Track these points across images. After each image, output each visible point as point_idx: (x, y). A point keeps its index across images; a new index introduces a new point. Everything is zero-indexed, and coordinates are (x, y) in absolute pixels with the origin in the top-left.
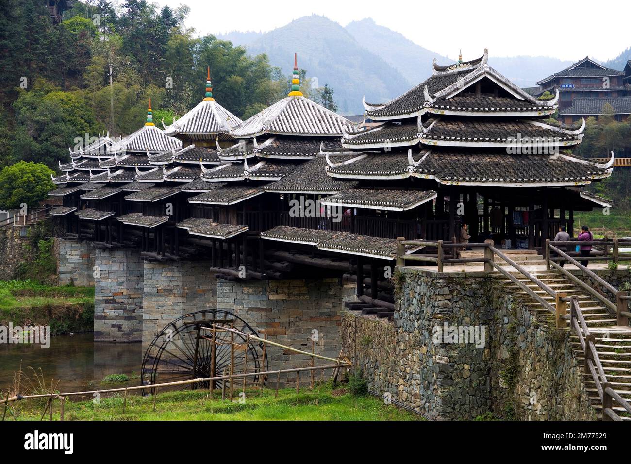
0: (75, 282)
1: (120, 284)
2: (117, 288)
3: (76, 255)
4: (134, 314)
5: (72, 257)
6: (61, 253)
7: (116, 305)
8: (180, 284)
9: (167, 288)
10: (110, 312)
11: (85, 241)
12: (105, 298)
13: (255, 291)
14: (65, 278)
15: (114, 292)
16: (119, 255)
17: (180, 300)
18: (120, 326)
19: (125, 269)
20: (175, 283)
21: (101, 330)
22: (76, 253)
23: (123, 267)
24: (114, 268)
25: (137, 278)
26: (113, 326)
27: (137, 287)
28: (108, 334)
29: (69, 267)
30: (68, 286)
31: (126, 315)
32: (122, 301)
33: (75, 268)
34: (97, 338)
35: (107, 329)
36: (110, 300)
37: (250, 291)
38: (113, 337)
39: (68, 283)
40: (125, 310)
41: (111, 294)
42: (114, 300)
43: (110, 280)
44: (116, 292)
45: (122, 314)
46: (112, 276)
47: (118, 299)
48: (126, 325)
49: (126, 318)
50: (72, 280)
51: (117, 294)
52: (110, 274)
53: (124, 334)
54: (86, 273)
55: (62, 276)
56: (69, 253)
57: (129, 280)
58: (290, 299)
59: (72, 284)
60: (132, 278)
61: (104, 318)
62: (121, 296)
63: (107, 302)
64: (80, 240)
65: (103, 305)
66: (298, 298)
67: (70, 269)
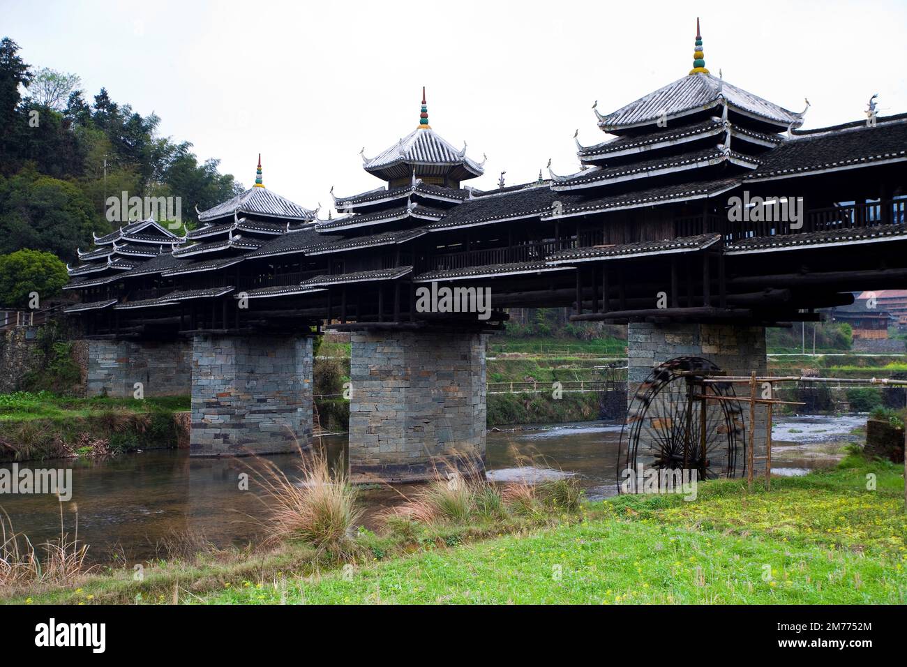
0: (109, 392)
1: (227, 382)
2: (222, 387)
3: (111, 359)
4: (243, 421)
5: (107, 361)
6: (91, 357)
7: (221, 409)
8: (402, 362)
9: (383, 368)
10: (213, 418)
11: (123, 342)
12: (206, 400)
13: (683, 341)
14: (95, 389)
15: (218, 392)
16: (226, 345)
17: (402, 384)
18: (225, 437)
19: (234, 362)
20: (396, 362)
21: (201, 441)
22: (111, 356)
23: (231, 360)
24: (219, 362)
25: (247, 374)
26: (217, 436)
27: (247, 387)
28: (210, 447)
29: (102, 373)
30: (102, 397)
31: (234, 421)
32: (229, 404)
33: (109, 375)
34: (194, 452)
35: (209, 440)
36: (213, 403)
37: (677, 340)
38: (217, 450)
39: (100, 393)
40: (232, 415)
41: (214, 396)
42: (218, 403)
43: (213, 378)
44: (222, 392)
45: (229, 420)
46: (215, 371)
47: (224, 401)
48: (234, 434)
49: (234, 426)
50: (105, 389)
51: (222, 395)
52: (213, 370)
53: (232, 447)
54: (124, 381)
55: (92, 385)
56: (101, 356)
57: (237, 377)
58: (722, 352)
59: (105, 395)
60: (241, 374)
61: (205, 426)
62: (227, 398)
63: (209, 405)
64: (117, 341)
65: (203, 410)
66: (729, 352)
67: (103, 377)
